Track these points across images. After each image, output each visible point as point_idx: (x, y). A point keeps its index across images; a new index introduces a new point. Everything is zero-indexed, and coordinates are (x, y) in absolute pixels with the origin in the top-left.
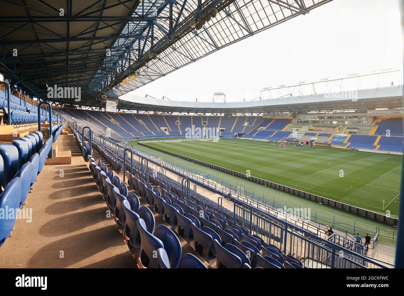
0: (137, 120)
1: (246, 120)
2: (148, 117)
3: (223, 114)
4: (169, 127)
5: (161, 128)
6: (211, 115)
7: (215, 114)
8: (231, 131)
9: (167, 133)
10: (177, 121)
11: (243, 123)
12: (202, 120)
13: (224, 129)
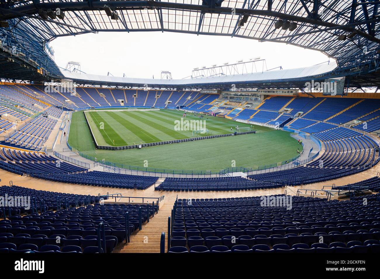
0: (99, 93)
1: (190, 95)
2: (110, 90)
3: (176, 89)
4: (126, 99)
5: (118, 100)
6: (166, 90)
7: (169, 89)
8: (176, 103)
9: (122, 104)
10: (134, 94)
11: (187, 97)
12: (157, 93)
13: (171, 101)
